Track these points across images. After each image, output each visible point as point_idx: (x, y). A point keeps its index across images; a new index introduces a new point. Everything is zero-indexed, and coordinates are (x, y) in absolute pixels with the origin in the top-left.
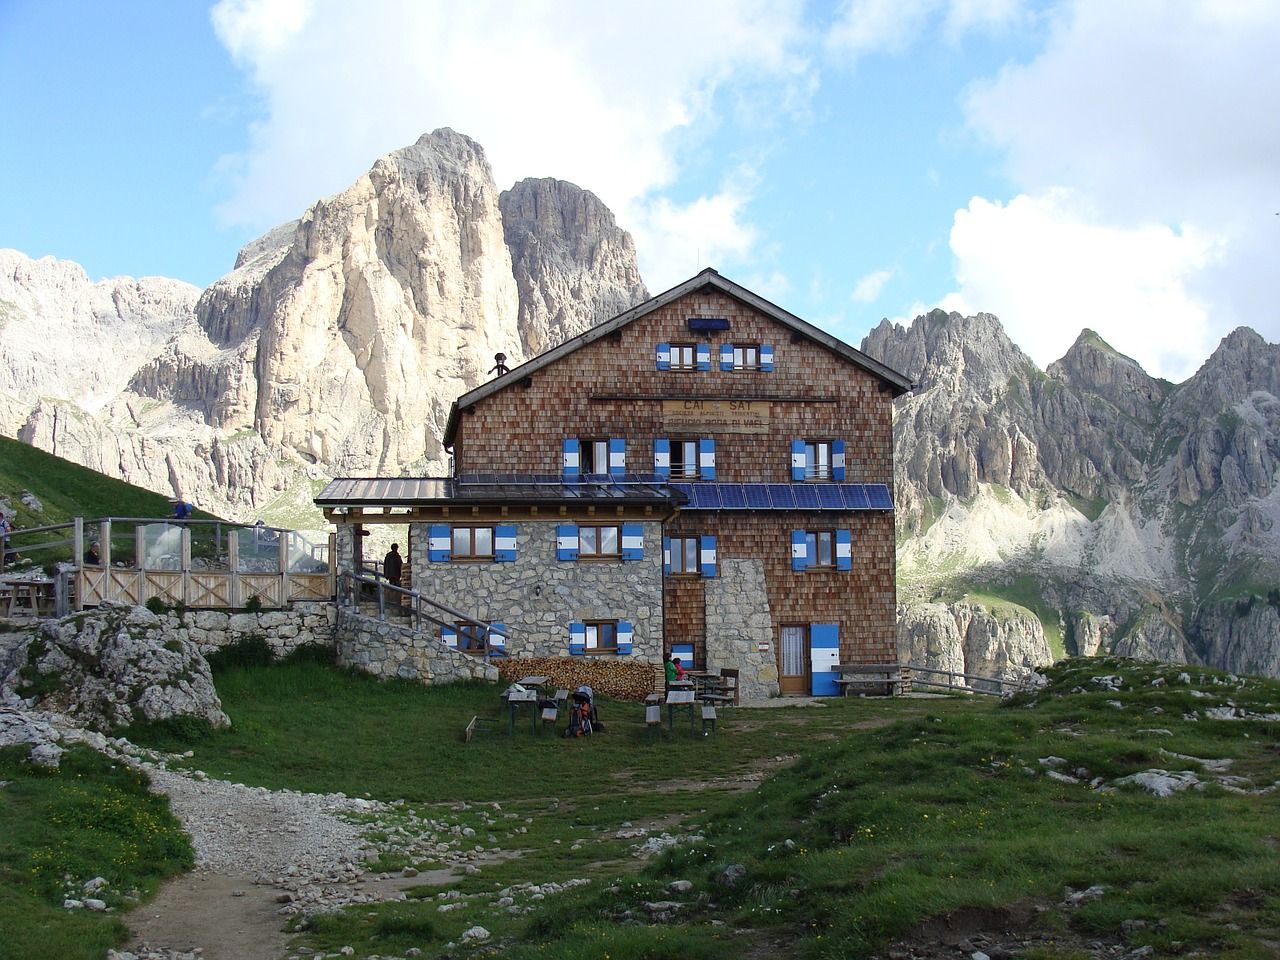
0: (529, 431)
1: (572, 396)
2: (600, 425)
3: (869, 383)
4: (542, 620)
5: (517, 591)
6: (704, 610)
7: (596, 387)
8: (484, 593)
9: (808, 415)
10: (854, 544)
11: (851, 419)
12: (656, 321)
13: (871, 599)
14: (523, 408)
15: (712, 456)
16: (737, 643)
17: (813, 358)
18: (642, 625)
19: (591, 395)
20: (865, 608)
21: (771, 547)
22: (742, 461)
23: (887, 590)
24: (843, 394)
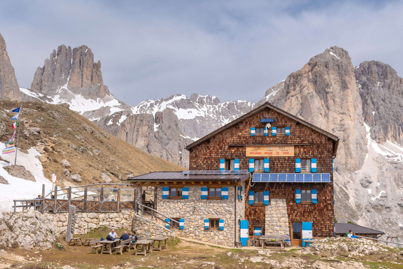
0: (209, 157)
1: (223, 145)
2: (232, 155)
3: (324, 139)
4: (196, 218)
5: (188, 208)
6: (264, 216)
7: (231, 142)
8: (178, 209)
9: (302, 150)
10: (318, 194)
11: (317, 151)
12: (251, 120)
13: (324, 214)
14: (208, 149)
15: (268, 164)
16: (276, 227)
17: (304, 131)
18: (227, 220)
19: (229, 145)
20: (322, 217)
21: (289, 195)
22: (279, 165)
23: (330, 210)
24: (315, 142)
